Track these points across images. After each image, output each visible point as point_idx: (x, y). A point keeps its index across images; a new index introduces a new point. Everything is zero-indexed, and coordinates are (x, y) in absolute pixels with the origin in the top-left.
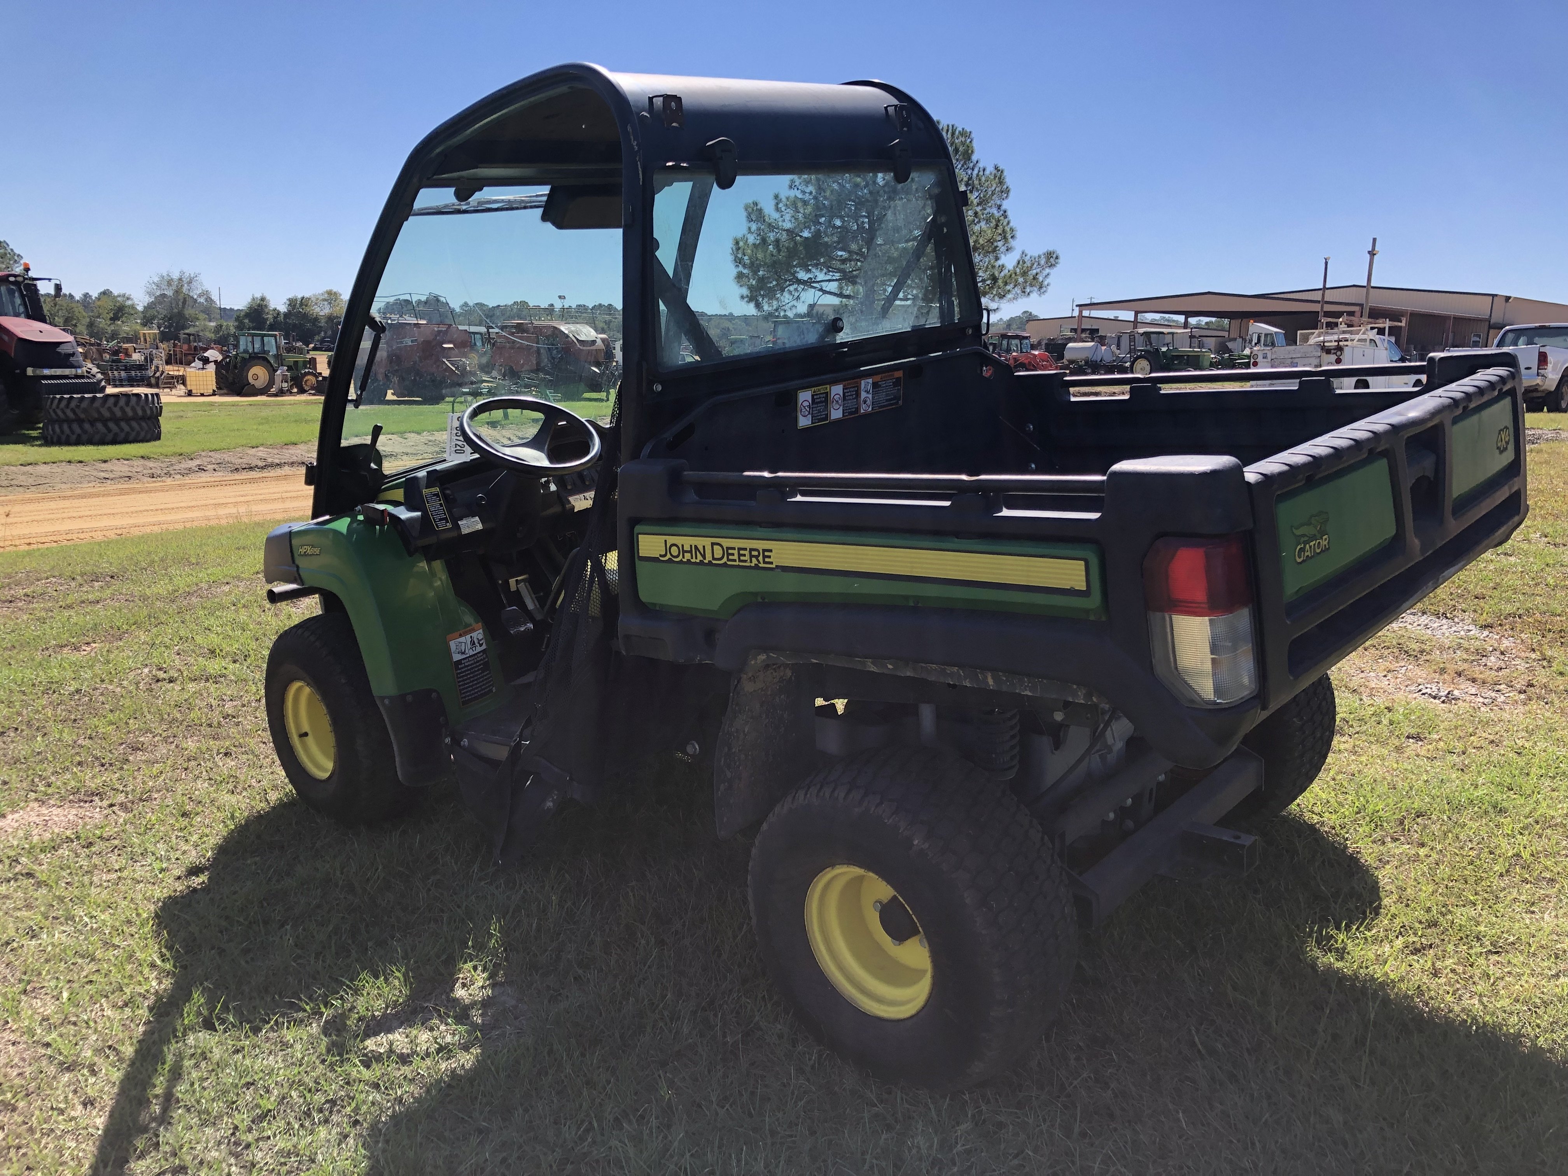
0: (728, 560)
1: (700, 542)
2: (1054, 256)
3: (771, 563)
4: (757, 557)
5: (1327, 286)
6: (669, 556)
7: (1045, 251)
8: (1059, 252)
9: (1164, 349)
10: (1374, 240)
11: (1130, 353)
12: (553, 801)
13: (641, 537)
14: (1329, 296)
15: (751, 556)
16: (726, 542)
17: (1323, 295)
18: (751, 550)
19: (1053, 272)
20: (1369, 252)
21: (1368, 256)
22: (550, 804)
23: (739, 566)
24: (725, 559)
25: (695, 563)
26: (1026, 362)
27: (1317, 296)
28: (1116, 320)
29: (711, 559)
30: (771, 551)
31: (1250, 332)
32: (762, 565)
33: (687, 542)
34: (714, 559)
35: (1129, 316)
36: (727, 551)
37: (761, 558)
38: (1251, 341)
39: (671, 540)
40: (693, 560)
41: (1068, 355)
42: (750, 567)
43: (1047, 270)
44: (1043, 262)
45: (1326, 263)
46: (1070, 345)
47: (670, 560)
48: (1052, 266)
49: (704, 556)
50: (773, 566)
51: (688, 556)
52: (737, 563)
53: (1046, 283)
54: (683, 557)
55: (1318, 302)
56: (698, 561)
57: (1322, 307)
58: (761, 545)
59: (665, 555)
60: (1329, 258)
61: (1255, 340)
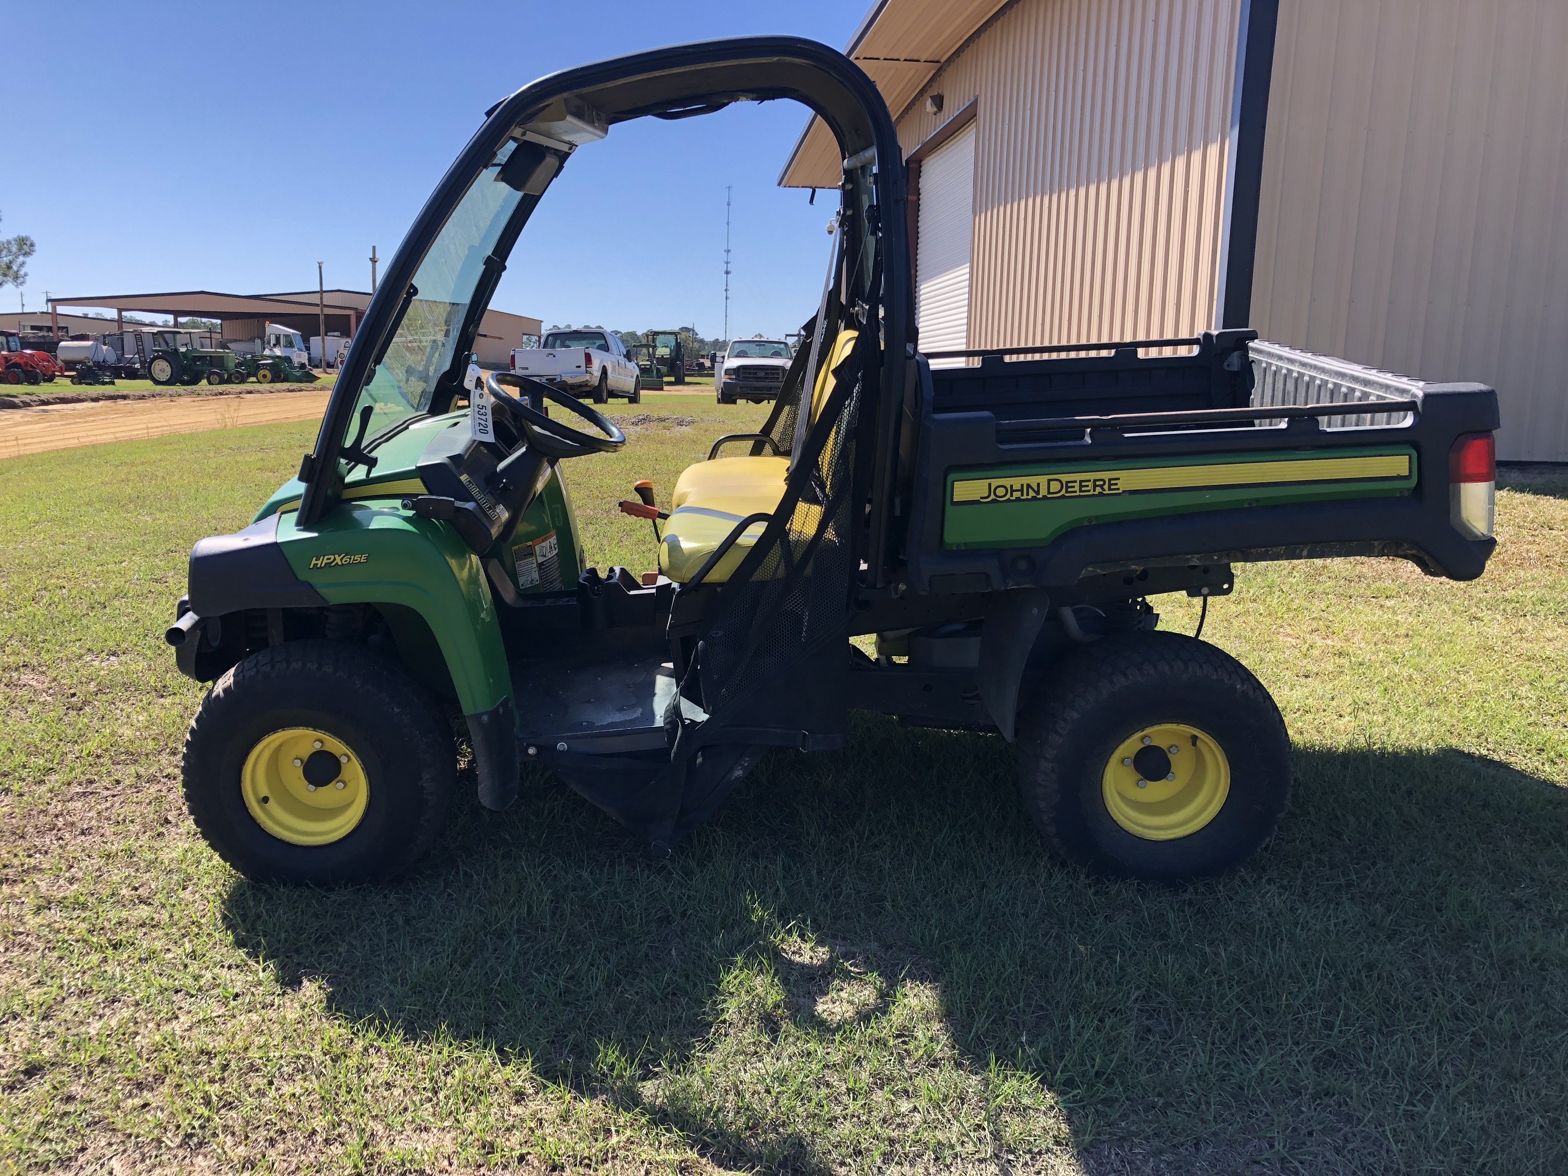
0: (1067, 492)
1: (1033, 481)
2: (28, 243)
3: (1118, 489)
4: (1101, 486)
5: (324, 289)
6: (992, 497)
7: (15, 236)
8: (34, 238)
9: (183, 350)
10: (374, 248)
11: (138, 353)
12: (744, 768)
13: (957, 484)
14: (328, 299)
15: (1095, 486)
16: (1065, 478)
17: (321, 298)
18: (1095, 481)
19: (29, 260)
20: (371, 259)
21: (370, 263)
22: (739, 773)
23: (1079, 496)
24: (1063, 492)
25: (1027, 500)
26: (22, 362)
27: (315, 299)
28: (85, 317)
29: (1046, 494)
30: (1118, 479)
31: (267, 333)
32: (1107, 492)
33: (1016, 482)
34: (1049, 493)
35: (112, 313)
36: (1067, 485)
37: (1106, 487)
38: (269, 343)
39: (995, 482)
40: (1025, 497)
41: (62, 355)
42: (1093, 495)
43: (21, 259)
44: (14, 249)
45: (320, 268)
46: (62, 344)
47: (993, 501)
48: (26, 254)
49: (1038, 493)
50: (1120, 491)
51: (1017, 494)
52: (1078, 494)
53: (22, 273)
54: (1012, 496)
55: (317, 305)
56: (1029, 497)
57: (322, 310)
58: (1106, 475)
59: (989, 496)
60: (322, 263)
61: (273, 341)
